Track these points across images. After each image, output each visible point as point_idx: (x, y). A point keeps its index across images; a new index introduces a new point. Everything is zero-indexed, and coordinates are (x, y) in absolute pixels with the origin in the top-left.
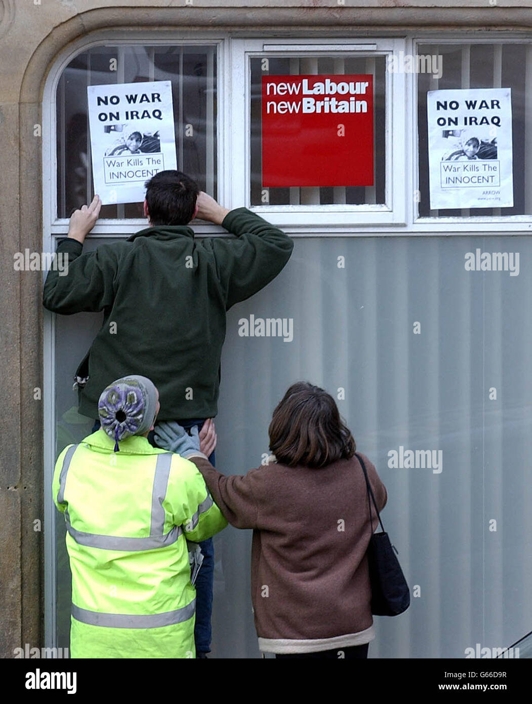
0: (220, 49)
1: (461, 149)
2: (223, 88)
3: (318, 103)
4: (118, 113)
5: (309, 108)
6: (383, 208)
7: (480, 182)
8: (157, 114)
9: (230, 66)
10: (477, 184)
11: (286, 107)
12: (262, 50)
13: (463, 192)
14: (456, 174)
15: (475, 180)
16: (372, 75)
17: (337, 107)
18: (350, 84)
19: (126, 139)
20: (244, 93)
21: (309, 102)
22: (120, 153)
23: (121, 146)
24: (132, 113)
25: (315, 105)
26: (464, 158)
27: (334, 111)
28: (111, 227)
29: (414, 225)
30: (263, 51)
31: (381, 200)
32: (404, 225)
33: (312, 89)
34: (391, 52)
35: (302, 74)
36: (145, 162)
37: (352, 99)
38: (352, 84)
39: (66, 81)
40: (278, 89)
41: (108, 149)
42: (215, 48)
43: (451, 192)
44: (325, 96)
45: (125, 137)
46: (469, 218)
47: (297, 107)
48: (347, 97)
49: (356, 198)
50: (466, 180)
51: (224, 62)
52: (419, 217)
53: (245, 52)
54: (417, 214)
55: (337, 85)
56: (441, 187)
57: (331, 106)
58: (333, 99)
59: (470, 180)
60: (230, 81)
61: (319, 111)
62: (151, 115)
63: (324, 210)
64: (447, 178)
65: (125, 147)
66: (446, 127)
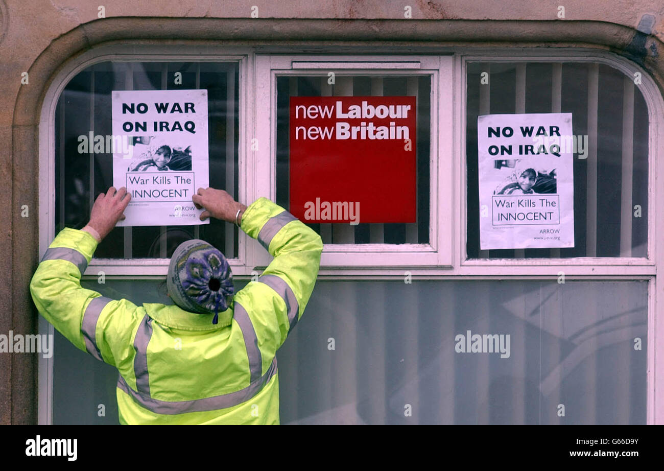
0: (243, 65)
1: (516, 182)
2: (246, 111)
3: (353, 128)
4: (145, 123)
5: (343, 134)
6: (427, 248)
7: (537, 220)
8: (190, 126)
9: (254, 86)
10: (533, 222)
11: (317, 132)
12: (290, 68)
13: (517, 230)
14: (510, 210)
15: (531, 216)
16: (415, 97)
17: (375, 132)
18: (390, 107)
19: (153, 153)
20: (269, 116)
21: (343, 127)
22: (145, 169)
23: (147, 161)
24: (161, 123)
25: (350, 130)
26: (519, 192)
27: (372, 137)
28: (116, 267)
29: (462, 267)
30: (292, 69)
31: (424, 238)
32: (451, 268)
33: (347, 113)
34: (437, 72)
35: (334, 96)
36: (173, 180)
37: (392, 124)
38: (392, 107)
39: (66, 103)
40: (308, 112)
41: (132, 164)
42: (236, 66)
43: (505, 230)
44: (362, 120)
45: (152, 151)
46: (525, 259)
47: (330, 133)
48: (386, 122)
49: (396, 237)
50: (521, 217)
51: (246, 82)
52: (468, 259)
53: (271, 70)
54: (464, 254)
55: (375, 108)
56: (493, 225)
57: (369, 132)
58: (371, 124)
59: (526, 216)
60: (254, 103)
61: (354, 137)
62: (183, 127)
63: (360, 249)
64: (499, 214)
65: (152, 163)
66: (499, 157)
